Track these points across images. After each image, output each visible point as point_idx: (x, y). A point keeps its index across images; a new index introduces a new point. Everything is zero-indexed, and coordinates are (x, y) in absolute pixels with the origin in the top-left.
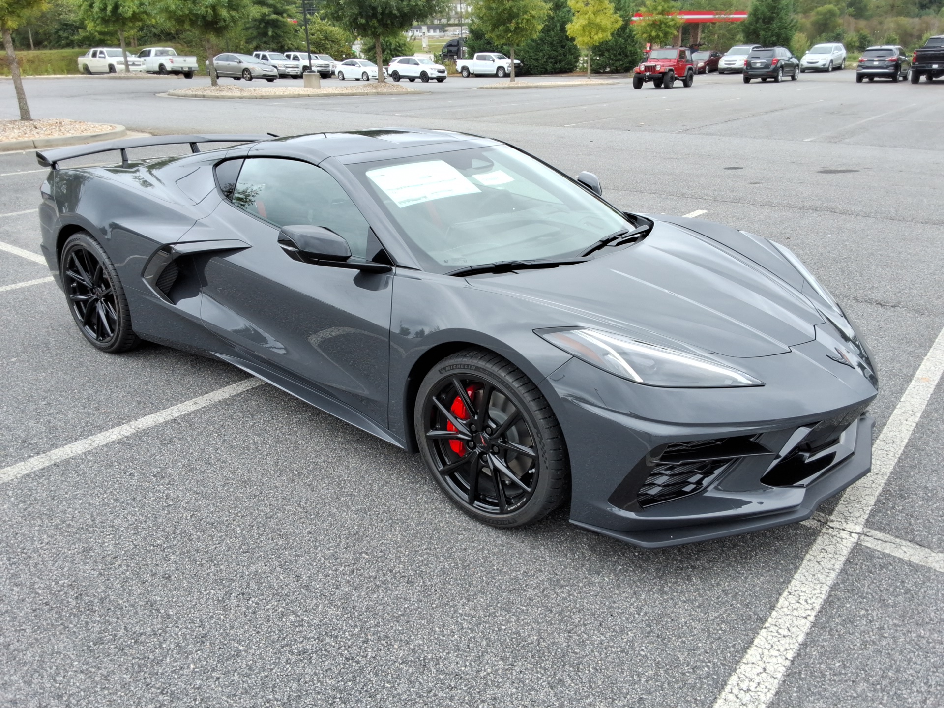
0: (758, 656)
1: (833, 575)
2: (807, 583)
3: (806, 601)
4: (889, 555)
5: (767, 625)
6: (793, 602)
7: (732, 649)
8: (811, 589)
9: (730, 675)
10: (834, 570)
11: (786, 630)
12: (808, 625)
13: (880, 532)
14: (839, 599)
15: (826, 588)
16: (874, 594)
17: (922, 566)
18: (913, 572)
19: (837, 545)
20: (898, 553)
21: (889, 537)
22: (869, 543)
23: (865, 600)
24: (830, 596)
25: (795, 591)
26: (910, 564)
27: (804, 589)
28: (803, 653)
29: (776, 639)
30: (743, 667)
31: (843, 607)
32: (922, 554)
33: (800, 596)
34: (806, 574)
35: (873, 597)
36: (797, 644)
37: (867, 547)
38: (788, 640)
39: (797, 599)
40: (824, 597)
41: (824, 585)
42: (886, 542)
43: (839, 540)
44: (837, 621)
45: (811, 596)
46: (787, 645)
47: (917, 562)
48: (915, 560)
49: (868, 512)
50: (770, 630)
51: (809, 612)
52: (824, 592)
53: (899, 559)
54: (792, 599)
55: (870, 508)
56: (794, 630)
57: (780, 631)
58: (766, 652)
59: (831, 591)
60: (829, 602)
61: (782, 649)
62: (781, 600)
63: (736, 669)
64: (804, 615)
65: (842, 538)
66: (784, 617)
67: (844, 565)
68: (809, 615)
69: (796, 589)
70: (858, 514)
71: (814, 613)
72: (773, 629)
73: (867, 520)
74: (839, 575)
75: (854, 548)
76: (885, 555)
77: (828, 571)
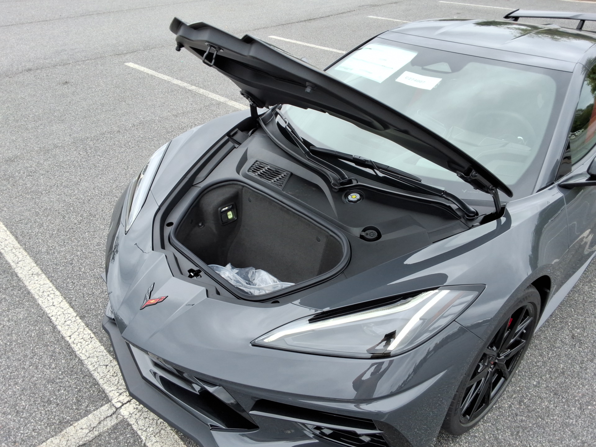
0: (63, 306)
1: (91, 368)
2: (94, 350)
3: (81, 343)
4: (86, 415)
5: (78, 318)
6: (85, 336)
7: (74, 299)
8: (87, 349)
9: (61, 293)
10: (95, 370)
11: (68, 324)
12: (65, 335)
13: (113, 426)
14: (71, 360)
15: (83, 357)
16: (61, 380)
17: (62, 430)
18: (61, 419)
19: (116, 387)
20: (83, 422)
21: (102, 428)
22: (105, 410)
23: (60, 373)
24: (76, 356)
25: (91, 341)
26: (69, 423)
27: (90, 346)
28: (50, 324)
29: (66, 317)
30: (61, 299)
31: (64, 358)
32: (73, 440)
33: (86, 341)
34: (101, 354)
35: (59, 379)
36: (57, 324)
37: (102, 406)
38: (63, 321)
39: (85, 339)
40: (78, 353)
41: (86, 358)
42: (100, 423)
43: (121, 391)
44: (57, 350)
45: (83, 346)
46: (60, 320)
47: (67, 429)
48: (70, 430)
49: (139, 432)
50: (74, 318)
51: (72, 340)
52: (81, 355)
53: (78, 420)
54: (87, 337)
55: (143, 438)
56: (67, 327)
57: (70, 321)
58: (63, 310)
59: (79, 359)
60: (72, 353)
61: (59, 317)
62: (90, 332)
63: (62, 295)
64: (72, 336)
65: (120, 394)
66: (77, 327)
67: (94, 379)
68: (70, 338)
69: (92, 342)
70: (140, 422)
71: (70, 341)
72: (74, 319)
73: (129, 425)
74: (88, 370)
75: (106, 396)
76: (87, 413)
77: (96, 366)
